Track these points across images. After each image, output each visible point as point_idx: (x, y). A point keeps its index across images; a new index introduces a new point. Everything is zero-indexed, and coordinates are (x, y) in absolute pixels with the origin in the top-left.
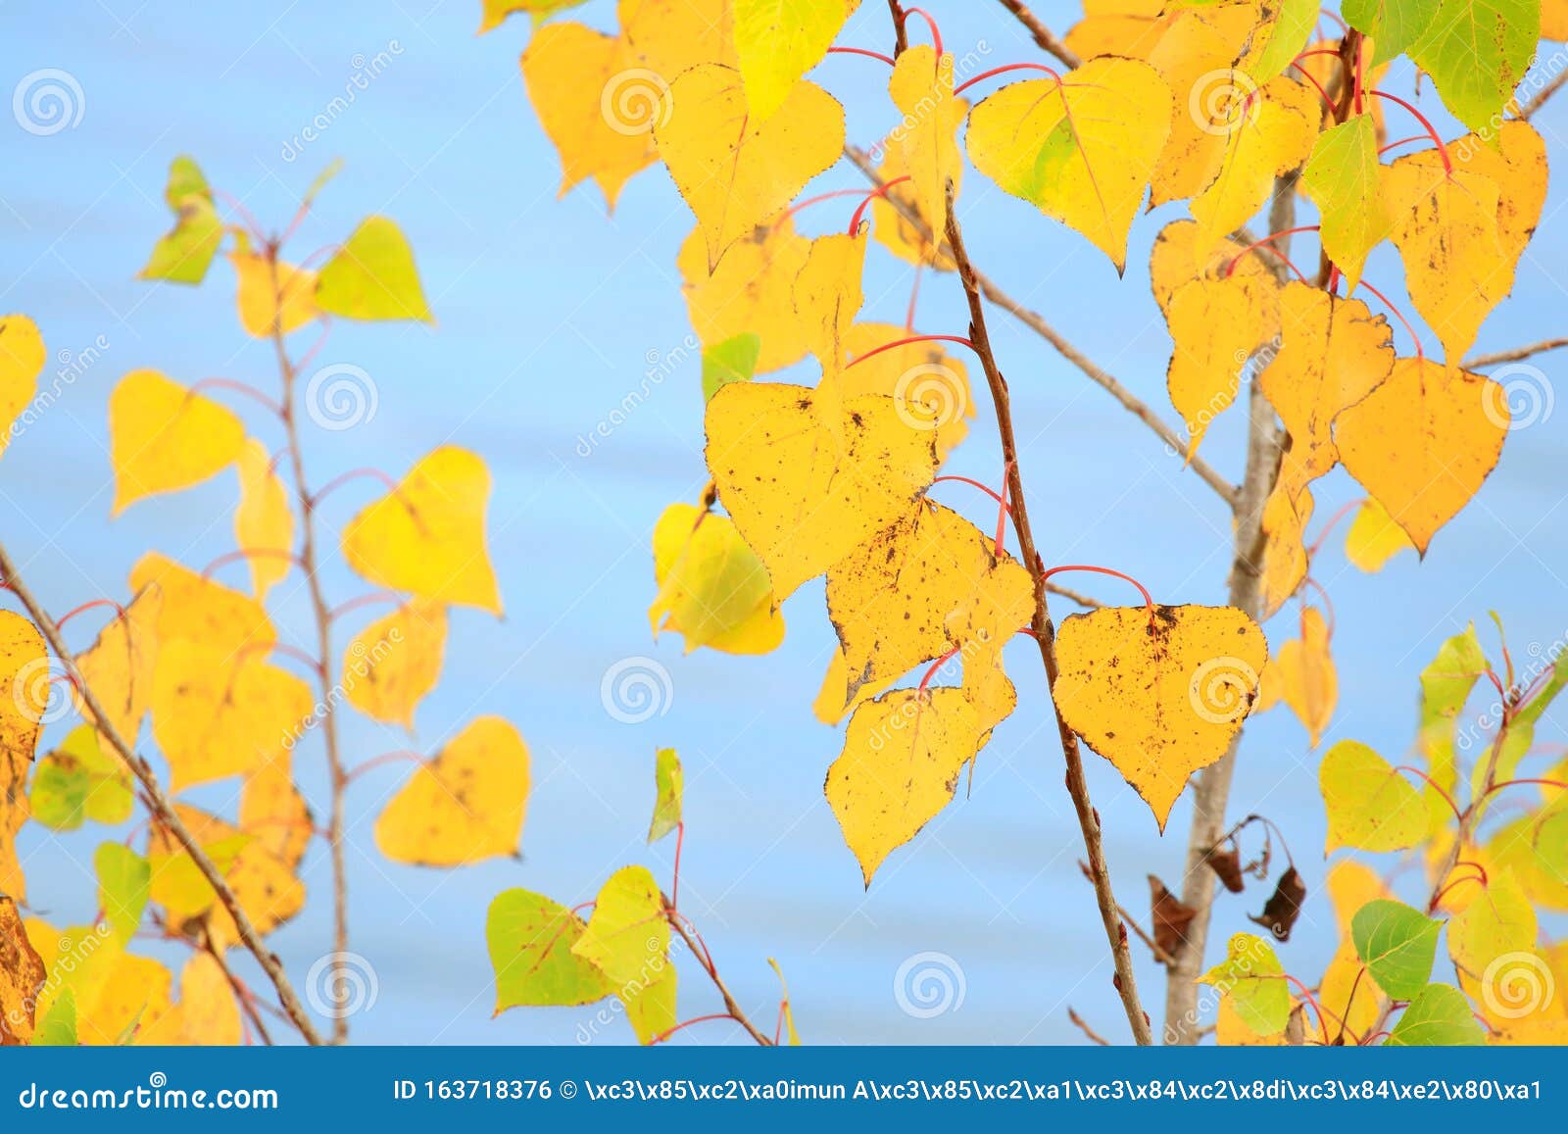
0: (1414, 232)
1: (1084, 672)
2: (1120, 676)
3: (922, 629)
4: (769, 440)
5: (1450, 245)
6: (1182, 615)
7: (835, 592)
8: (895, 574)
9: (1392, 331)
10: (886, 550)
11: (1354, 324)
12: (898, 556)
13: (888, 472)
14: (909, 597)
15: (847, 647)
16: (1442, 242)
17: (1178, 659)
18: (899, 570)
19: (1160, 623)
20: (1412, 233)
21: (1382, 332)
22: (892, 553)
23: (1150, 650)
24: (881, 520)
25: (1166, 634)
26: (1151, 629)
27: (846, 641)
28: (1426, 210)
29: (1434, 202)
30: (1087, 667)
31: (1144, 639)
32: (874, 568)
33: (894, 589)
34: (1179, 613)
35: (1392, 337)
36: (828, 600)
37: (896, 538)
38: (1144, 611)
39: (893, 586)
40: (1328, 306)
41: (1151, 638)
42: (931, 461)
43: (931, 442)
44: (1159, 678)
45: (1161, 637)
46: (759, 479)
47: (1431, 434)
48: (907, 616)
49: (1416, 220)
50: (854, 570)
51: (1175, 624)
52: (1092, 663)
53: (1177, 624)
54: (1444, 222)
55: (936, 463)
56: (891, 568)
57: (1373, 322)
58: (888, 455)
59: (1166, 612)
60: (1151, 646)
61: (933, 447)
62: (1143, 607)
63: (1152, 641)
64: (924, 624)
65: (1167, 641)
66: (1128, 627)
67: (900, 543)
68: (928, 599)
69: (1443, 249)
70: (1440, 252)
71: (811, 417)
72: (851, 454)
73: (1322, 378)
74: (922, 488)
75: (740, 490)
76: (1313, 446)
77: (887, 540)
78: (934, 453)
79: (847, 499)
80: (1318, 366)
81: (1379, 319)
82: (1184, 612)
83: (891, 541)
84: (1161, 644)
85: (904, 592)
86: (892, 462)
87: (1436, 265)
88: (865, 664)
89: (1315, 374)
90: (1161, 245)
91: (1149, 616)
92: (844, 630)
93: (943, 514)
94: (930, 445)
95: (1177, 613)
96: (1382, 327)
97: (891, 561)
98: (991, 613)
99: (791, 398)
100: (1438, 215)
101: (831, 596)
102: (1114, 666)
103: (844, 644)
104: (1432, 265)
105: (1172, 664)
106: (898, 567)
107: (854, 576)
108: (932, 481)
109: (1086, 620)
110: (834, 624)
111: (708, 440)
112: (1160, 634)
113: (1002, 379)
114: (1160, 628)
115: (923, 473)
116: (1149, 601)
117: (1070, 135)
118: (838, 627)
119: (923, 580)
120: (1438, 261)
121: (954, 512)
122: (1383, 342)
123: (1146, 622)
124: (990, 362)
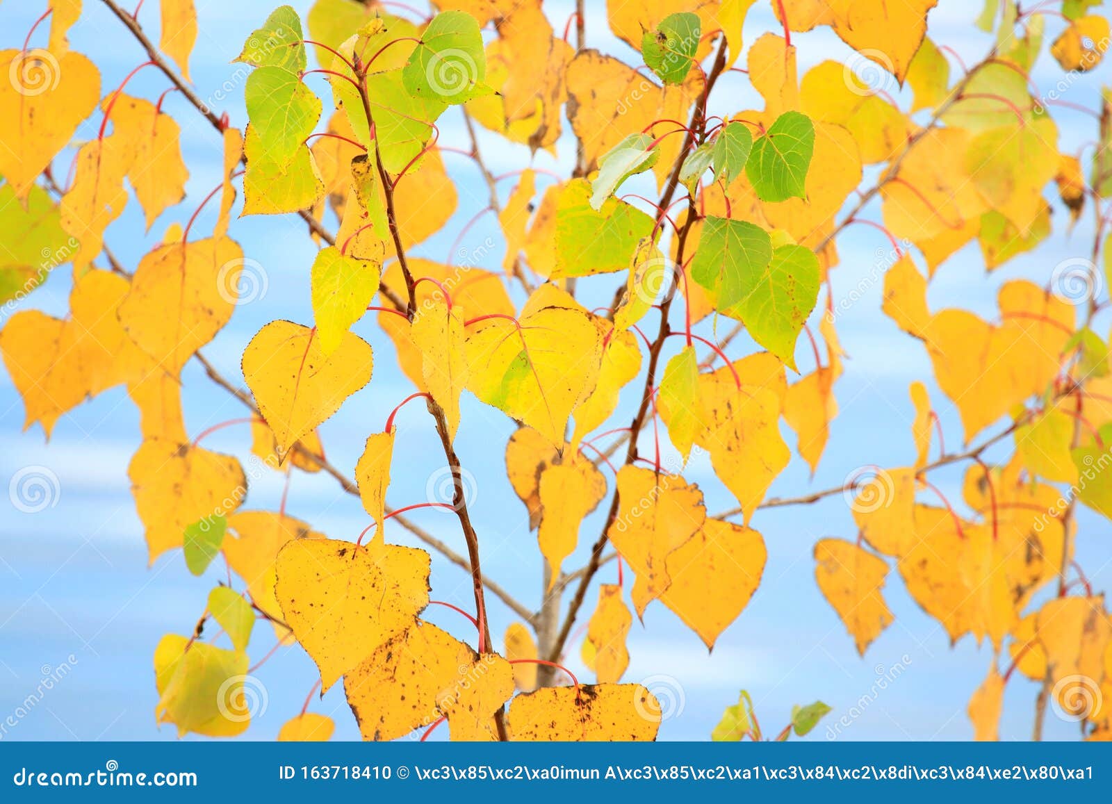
0: (715, 427)
1: (531, 732)
2: (557, 734)
3: (414, 707)
4: (319, 578)
5: (742, 435)
6: (600, 691)
7: (350, 684)
8: (393, 670)
9: (703, 494)
10: (385, 653)
11: (676, 491)
12: (395, 658)
13: (398, 598)
14: (403, 685)
15: (361, 722)
16: (736, 433)
17: (599, 721)
18: (395, 667)
19: (584, 697)
20: (713, 427)
21: (696, 495)
22: (390, 655)
23: (578, 716)
24: (392, 631)
25: (589, 704)
26: (578, 701)
27: (360, 717)
28: (723, 412)
29: (729, 406)
30: (533, 729)
31: (573, 708)
32: (378, 666)
33: (392, 680)
34: (598, 689)
35: (703, 498)
36: (345, 689)
37: (393, 645)
38: (573, 689)
39: (392, 678)
40: (654, 481)
41: (578, 707)
42: (426, 588)
43: (426, 576)
44: (585, 735)
45: (585, 706)
46: (312, 605)
47: (712, 568)
48: (403, 698)
49: (716, 418)
50: (363, 668)
51: (595, 697)
52: (536, 726)
53: (597, 697)
54: (737, 419)
55: (430, 590)
56: (390, 666)
57: (689, 489)
58: (398, 586)
59: (588, 689)
60: (578, 713)
61: (428, 580)
62: (572, 686)
63: (579, 709)
64: (416, 703)
65: (590, 708)
66: (562, 701)
67: (395, 648)
68: (418, 686)
69: (737, 438)
70: (735, 440)
71: (347, 561)
72: (373, 586)
73: (654, 530)
74: (422, 608)
75: (299, 613)
76: (651, 576)
77: (386, 646)
78: (428, 583)
79: (370, 617)
80: (649, 522)
81: (693, 487)
82: (601, 688)
83: (389, 647)
84: (586, 711)
85: (399, 682)
86: (401, 591)
87: (732, 448)
88: (374, 732)
89: (648, 528)
90: (513, 444)
91: (576, 692)
92: (358, 709)
93: (427, 628)
94: (426, 578)
95: (597, 689)
96: (695, 492)
97: (390, 660)
98: (475, 692)
99: (334, 549)
100: (733, 415)
101: (348, 687)
102: (553, 727)
103: (358, 720)
104: (729, 449)
105: (594, 725)
106: (394, 664)
107: (364, 673)
108: (427, 602)
109: (531, 697)
110: (351, 706)
111: (278, 579)
112: (584, 704)
113: (474, 532)
114: (584, 700)
115: (421, 598)
116: (576, 682)
117: (527, 362)
118: (354, 708)
119: (413, 673)
120: (734, 446)
121: (434, 625)
122: (697, 502)
123: (575, 697)
124: (466, 521)
